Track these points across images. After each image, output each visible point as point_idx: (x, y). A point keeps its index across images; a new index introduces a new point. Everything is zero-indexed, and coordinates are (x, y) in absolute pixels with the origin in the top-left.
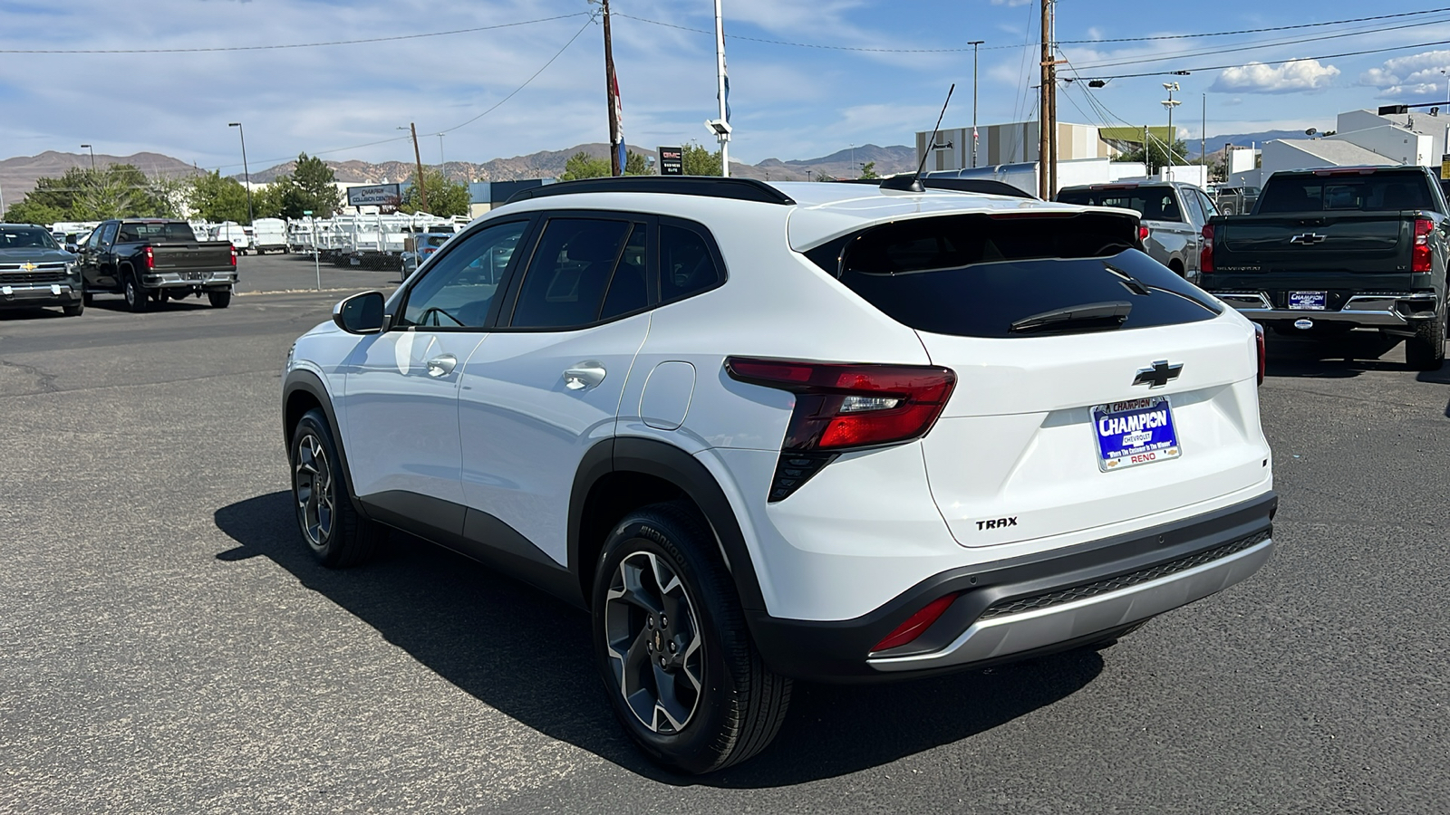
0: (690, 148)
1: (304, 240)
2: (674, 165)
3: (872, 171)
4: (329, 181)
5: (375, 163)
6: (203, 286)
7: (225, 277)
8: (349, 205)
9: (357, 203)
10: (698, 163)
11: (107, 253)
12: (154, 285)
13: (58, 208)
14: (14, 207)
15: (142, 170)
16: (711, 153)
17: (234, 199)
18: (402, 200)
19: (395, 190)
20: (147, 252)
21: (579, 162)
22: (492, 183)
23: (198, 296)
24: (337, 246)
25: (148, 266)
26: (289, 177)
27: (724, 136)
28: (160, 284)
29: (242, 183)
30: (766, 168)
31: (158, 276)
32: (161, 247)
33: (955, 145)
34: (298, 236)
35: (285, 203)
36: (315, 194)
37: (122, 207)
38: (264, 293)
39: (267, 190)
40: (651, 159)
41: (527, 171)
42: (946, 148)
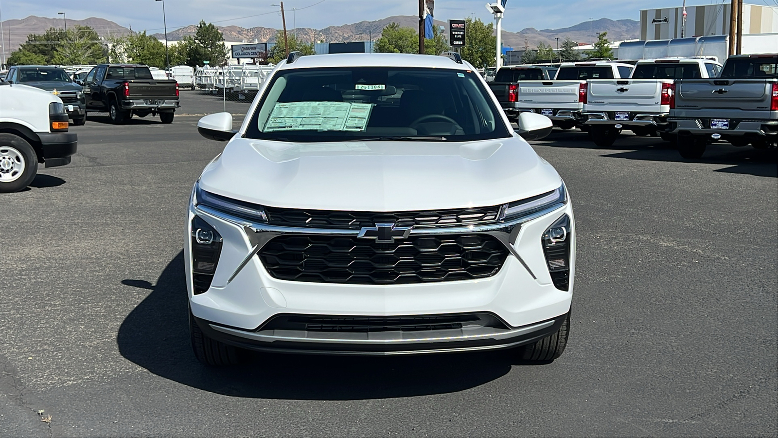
0: (471, 21)
1: (207, 81)
2: (459, 33)
3: (605, 38)
4: (219, 41)
5: (247, 28)
6: (159, 109)
7: (172, 103)
8: (233, 57)
9: (238, 56)
10: (476, 31)
11: (99, 86)
12: (128, 107)
13: (41, 56)
14: (14, 54)
15: (95, 30)
16: (486, 24)
17: (155, 52)
18: (269, 55)
19: (264, 49)
20: (125, 86)
21: (391, 30)
22: (330, 44)
23: (154, 115)
24: (230, 85)
25: (126, 95)
26: (192, 37)
27: (499, 14)
28: (132, 107)
29: (160, 41)
30: (526, 35)
31: (131, 101)
32: (134, 82)
33: (670, 20)
34: (203, 78)
35: (189, 55)
36: (210, 49)
37: (86, 56)
38: (190, 115)
39: (177, 46)
40: (443, 28)
41: (352, 36)
42: (663, 22)
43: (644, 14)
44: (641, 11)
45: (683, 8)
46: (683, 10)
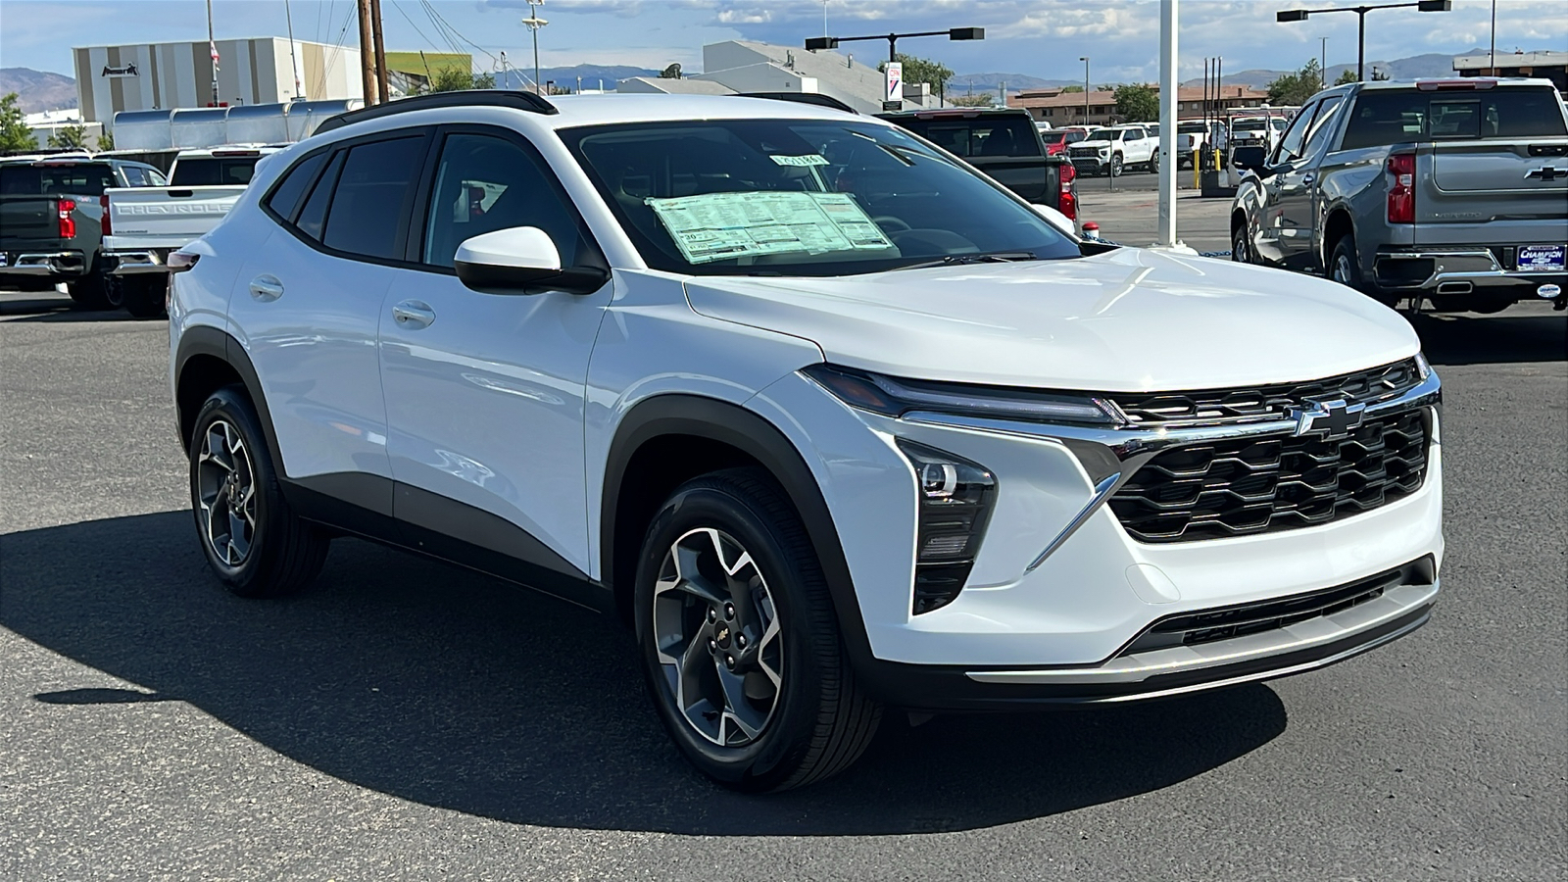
33: (139, 70)
42: (126, 74)
43: (83, 56)
44: (74, 49)
45: (209, 43)
46: (210, 48)
